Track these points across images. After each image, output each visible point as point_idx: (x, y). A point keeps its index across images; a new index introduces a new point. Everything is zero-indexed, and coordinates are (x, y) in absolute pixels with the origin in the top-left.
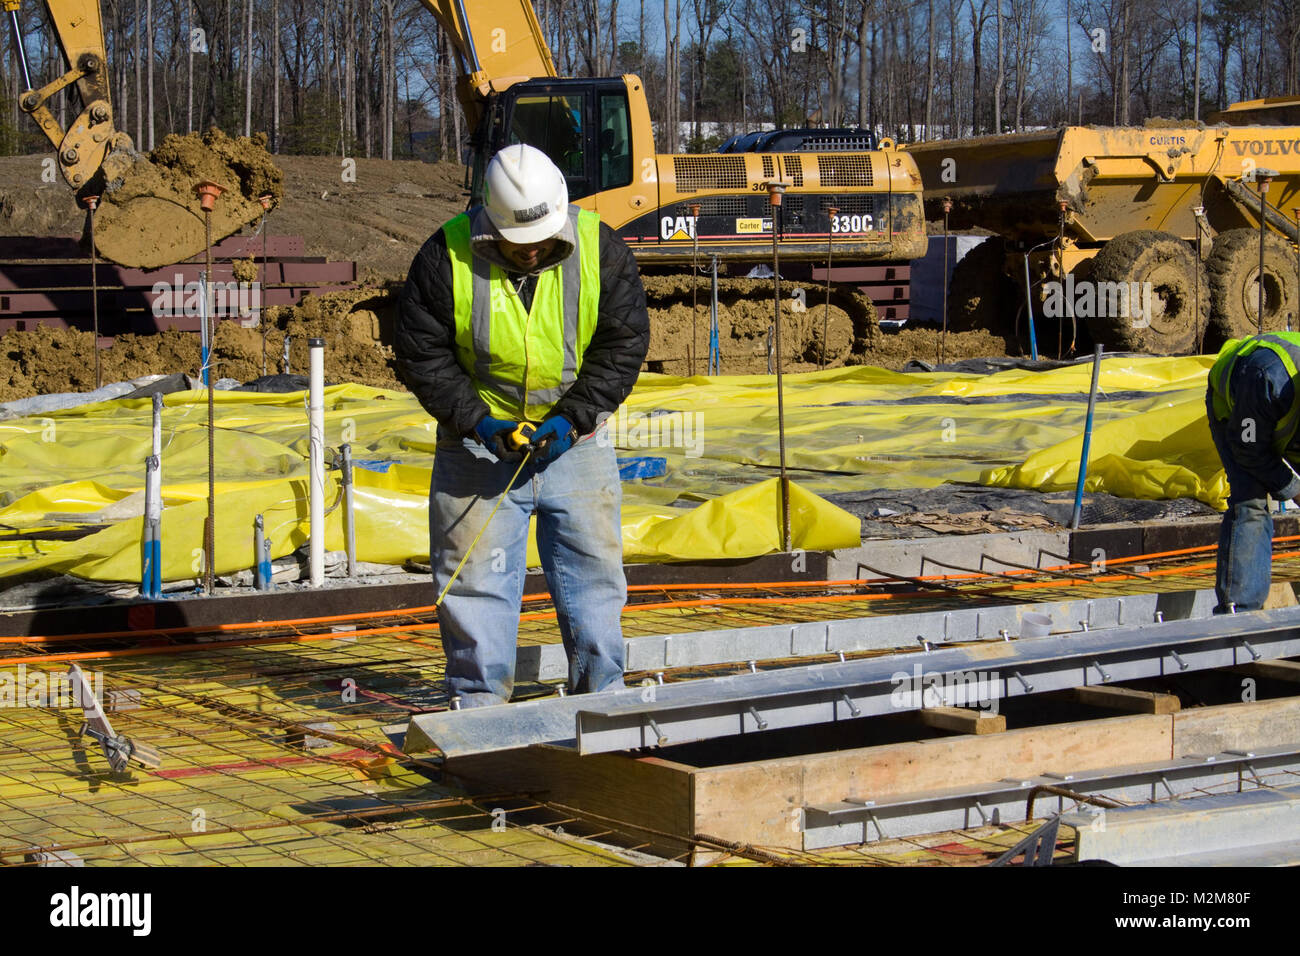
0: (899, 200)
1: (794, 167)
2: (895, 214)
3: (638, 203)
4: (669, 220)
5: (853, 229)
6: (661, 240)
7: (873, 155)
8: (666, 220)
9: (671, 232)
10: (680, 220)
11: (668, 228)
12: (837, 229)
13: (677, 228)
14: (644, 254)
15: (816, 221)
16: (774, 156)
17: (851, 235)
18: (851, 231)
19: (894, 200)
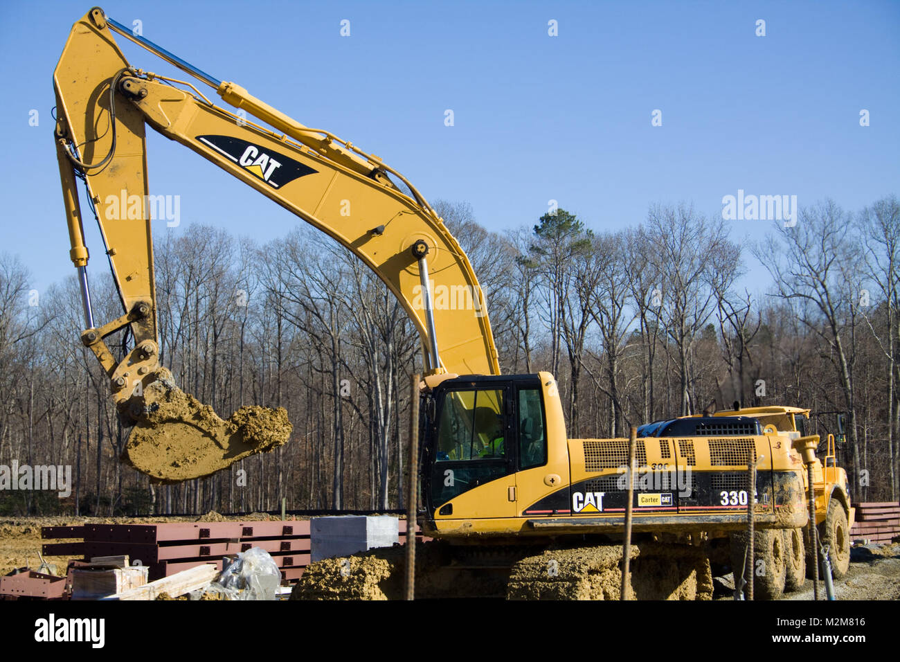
0: (780, 477)
1: (687, 450)
2: (777, 489)
3: (553, 481)
4: (580, 495)
5: (741, 502)
6: (573, 512)
7: (756, 438)
8: (577, 495)
9: (581, 505)
10: (589, 495)
11: (579, 502)
12: (727, 503)
13: (587, 502)
14: (557, 525)
15: (708, 496)
16: (670, 440)
17: (739, 507)
18: (739, 504)
19: (776, 477)
